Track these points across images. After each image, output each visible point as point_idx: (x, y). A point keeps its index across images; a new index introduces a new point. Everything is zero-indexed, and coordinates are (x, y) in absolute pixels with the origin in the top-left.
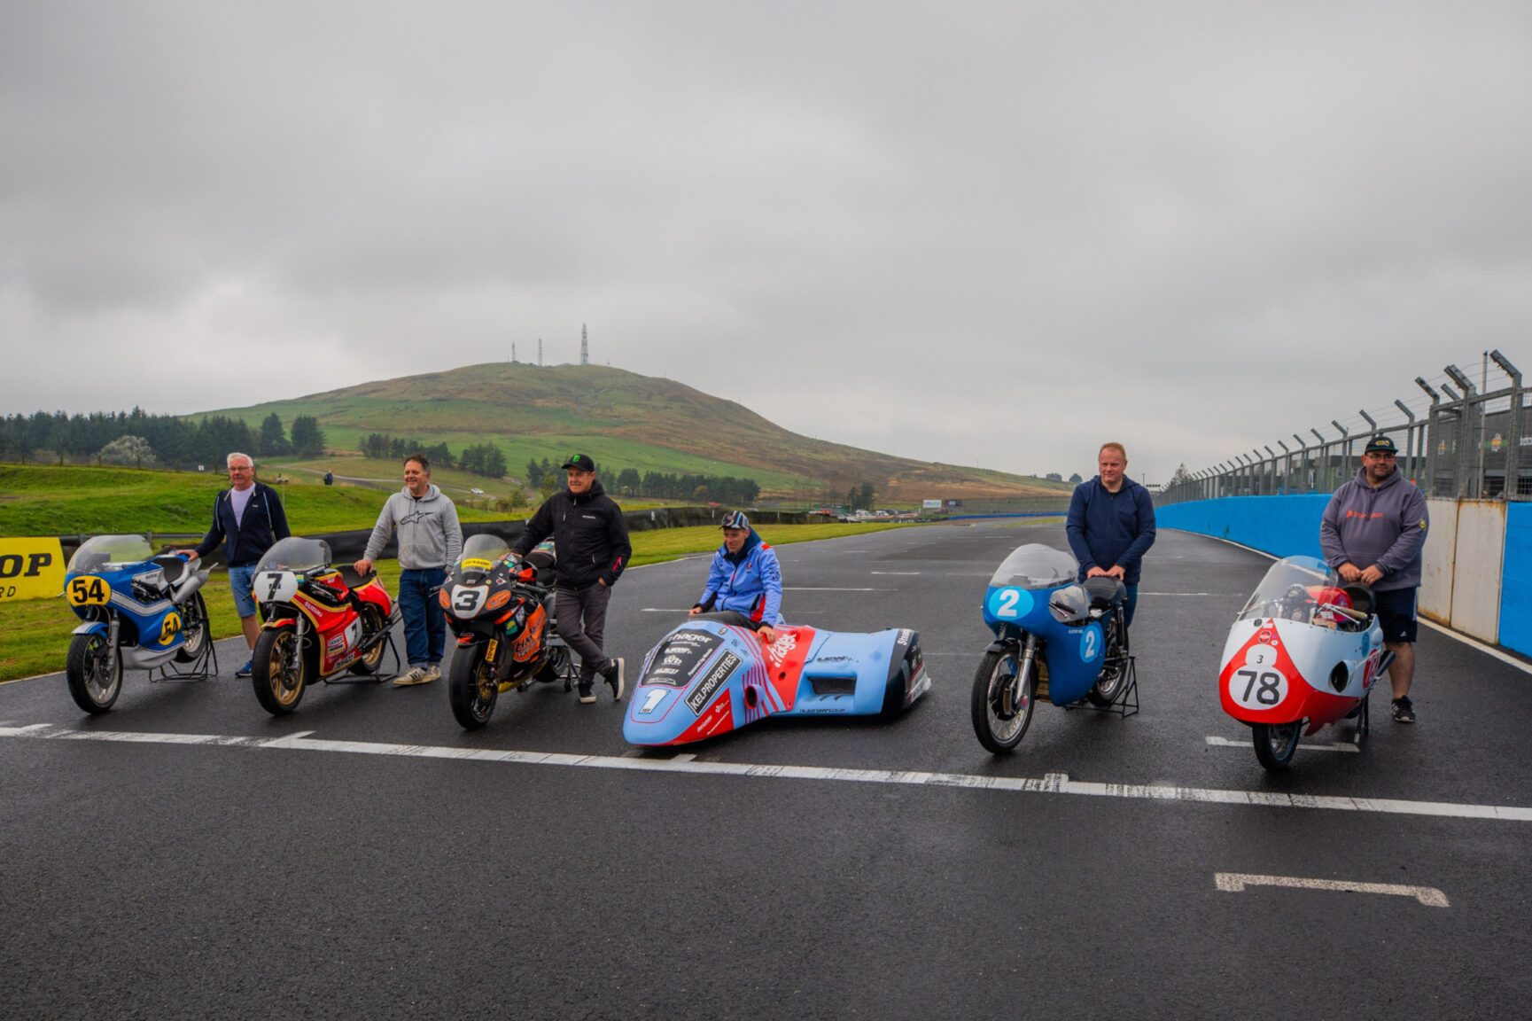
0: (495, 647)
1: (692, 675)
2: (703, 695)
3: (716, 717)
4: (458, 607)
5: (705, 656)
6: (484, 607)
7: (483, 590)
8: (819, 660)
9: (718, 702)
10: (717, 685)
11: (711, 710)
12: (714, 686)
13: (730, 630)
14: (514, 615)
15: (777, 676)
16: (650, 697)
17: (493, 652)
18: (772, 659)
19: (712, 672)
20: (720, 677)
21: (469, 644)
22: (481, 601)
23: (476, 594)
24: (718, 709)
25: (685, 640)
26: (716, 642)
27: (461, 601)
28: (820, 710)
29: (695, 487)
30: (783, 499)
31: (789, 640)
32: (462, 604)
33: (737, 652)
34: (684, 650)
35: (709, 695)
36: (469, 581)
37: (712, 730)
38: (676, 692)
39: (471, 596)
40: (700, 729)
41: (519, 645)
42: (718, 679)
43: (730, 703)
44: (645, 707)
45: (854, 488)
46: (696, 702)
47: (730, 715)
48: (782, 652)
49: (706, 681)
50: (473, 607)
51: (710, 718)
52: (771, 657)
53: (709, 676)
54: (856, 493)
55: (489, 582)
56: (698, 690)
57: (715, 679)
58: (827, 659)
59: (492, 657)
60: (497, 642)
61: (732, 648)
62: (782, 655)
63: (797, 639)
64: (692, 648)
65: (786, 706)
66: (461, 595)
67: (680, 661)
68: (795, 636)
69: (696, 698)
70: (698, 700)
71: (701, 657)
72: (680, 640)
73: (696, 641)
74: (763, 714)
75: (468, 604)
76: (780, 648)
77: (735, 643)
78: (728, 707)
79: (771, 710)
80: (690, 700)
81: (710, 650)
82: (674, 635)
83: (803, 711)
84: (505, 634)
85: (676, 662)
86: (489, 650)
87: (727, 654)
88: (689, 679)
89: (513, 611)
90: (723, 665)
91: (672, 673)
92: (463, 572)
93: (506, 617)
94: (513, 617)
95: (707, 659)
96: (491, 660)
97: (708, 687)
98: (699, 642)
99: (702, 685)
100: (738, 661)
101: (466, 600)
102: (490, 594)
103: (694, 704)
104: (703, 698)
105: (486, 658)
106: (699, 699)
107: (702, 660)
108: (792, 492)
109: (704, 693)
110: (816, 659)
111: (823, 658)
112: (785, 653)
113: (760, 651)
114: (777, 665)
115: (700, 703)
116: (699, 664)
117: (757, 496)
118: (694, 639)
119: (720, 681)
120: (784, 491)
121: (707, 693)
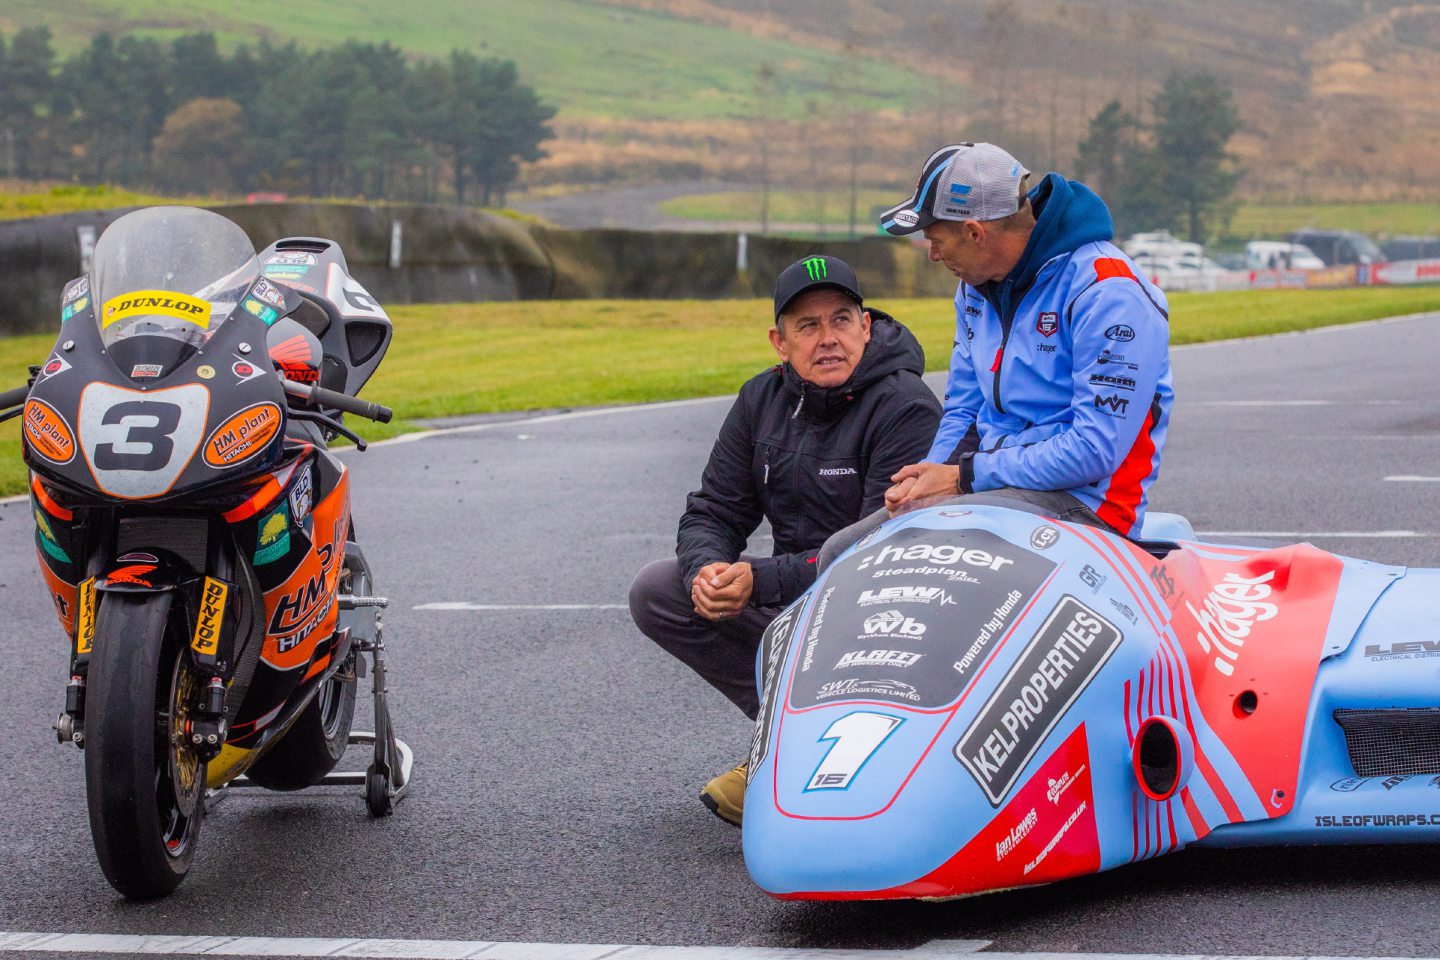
0: (220, 605)
1: (970, 671)
2: (1009, 739)
3: (1051, 817)
4: (107, 457)
5: (1002, 612)
6: (197, 460)
7: (192, 400)
8: (1372, 651)
9: (1053, 768)
10: (1051, 709)
11: (1034, 792)
12: (1038, 710)
13: (1064, 533)
14: (284, 494)
15: (1228, 704)
16: (837, 739)
17: (217, 622)
18: (1207, 648)
19: (1031, 666)
20: (1056, 685)
21: (147, 587)
22: (186, 439)
23: (170, 416)
24: (1055, 789)
25: (925, 563)
26: (1030, 573)
27: (117, 437)
28: (1389, 819)
29: (161, 107)
30: (692, 173)
31: (1252, 592)
32: (122, 446)
33: (1102, 605)
34: (926, 594)
35: (1029, 737)
36: (139, 370)
37: (1040, 858)
38: (923, 724)
39: (151, 421)
40: (1002, 849)
41: (284, 605)
42: (1049, 690)
43: (1087, 774)
44: (824, 770)
45: (1114, 107)
46: (990, 759)
47: (1088, 817)
48: (1234, 627)
49: (1012, 693)
50: (157, 460)
51: (1030, 819)
52: (1200, 637)
53: (1022, 678)
54: (1127, 134)
55: (207, 372)
56: (992, 722)
57: (1042, 689)
58: (1399, 649)
59: (215, 639)
60: (225, 588)
61: (1083, 593)
62: (1236, 637)
63: (1281, 582)
64: (952, 587)
65: (1266, 804)
66: (113, 416)
67: (922, 628)
68: (1270, 575)
69: (988, 744)
70: (994, 753)
71: (989, 618)
72: (903, 564)
73: (960, 565)
74: (1187, 833)
75: (146, 448)
76: (1225, 616)
77: (1089, 575)
78: (1082, 790)
79: (1214, 816)
80: (971, 750)
81: (1015, 597)
82: (875, 550)
83: (1328, 821)
84: (250, 558)
85: (905, 629)
86: (202, 617)
87: (1070, 611)
88: (958, 683)
89: (283, 478)
90: (1060, 643)
91: (899, 661)
92: (109, 341)
93: (260, 500)
94: (281, 500)
95: (1008, 620)
96: (212, 651)
97: (1019, 715)
98: (971, 570)
99: (1003, 705)
100: (1106, 637)
101: (136, 435)
102: (217, 416)
103: (984, 766)
104: (1010, 748)
105: (194, 645)
106: (998, 750)
107: (994, 625)
108: (742, 131)
109: (1012, 730)
110: (1359, 649)
111: (1386, 646)
112: (1244, 630)
113: (1168, 615)
114: (1225, 668)
115: (1001, 761)
116: (983, 638)
117: (533, 156)
118: (953, 559)
119: (1057, 700)
120: (694, 127)
121: (1020, 730)
